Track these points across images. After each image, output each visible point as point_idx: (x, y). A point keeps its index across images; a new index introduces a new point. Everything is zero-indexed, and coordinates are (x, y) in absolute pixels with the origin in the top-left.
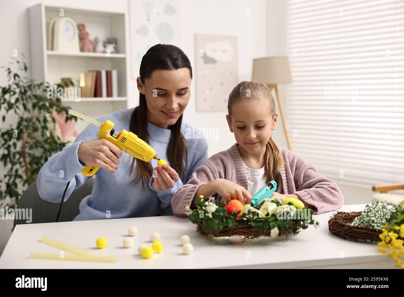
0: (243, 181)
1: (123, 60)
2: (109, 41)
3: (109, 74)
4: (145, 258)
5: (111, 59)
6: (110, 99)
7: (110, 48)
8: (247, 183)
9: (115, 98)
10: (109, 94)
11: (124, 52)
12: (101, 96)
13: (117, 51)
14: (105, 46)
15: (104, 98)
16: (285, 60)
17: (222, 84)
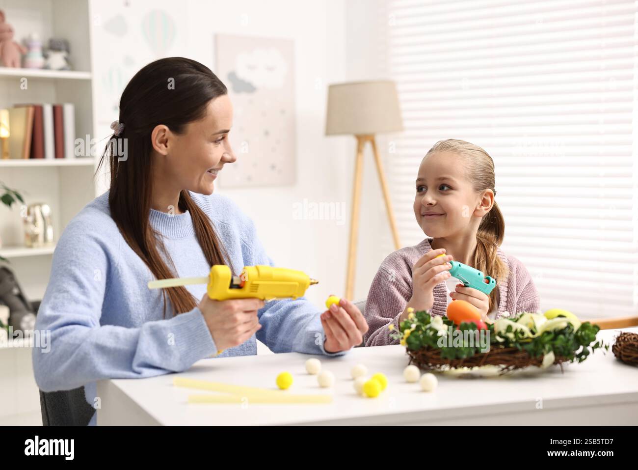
0: (439, 289)
1: (87, 83)
2: (53, 46)
3: (57, 112)
4: (370, 397)
5: (56, 81)
6: (60, 162)
7: (57, 59)
8: (446, 291)
9: (69, 161)
10: (59, 153)
11: (89, 69)
12: (43, 156)
13: (70, 64)
14: (45, 56)
15: (50, 161)
16: (390, 85)
17: (267, 133)
